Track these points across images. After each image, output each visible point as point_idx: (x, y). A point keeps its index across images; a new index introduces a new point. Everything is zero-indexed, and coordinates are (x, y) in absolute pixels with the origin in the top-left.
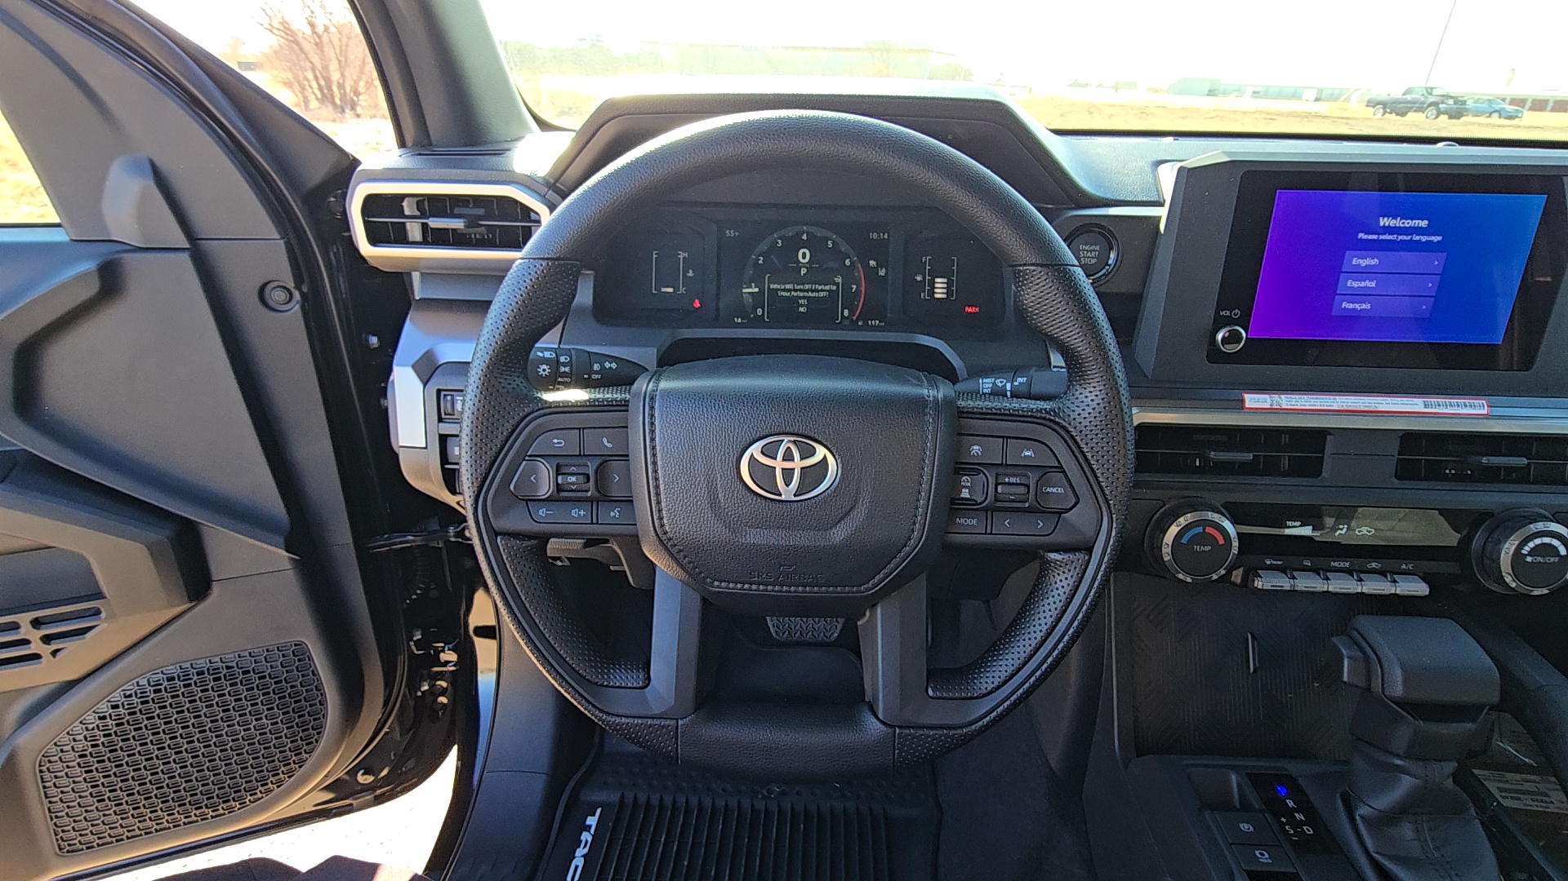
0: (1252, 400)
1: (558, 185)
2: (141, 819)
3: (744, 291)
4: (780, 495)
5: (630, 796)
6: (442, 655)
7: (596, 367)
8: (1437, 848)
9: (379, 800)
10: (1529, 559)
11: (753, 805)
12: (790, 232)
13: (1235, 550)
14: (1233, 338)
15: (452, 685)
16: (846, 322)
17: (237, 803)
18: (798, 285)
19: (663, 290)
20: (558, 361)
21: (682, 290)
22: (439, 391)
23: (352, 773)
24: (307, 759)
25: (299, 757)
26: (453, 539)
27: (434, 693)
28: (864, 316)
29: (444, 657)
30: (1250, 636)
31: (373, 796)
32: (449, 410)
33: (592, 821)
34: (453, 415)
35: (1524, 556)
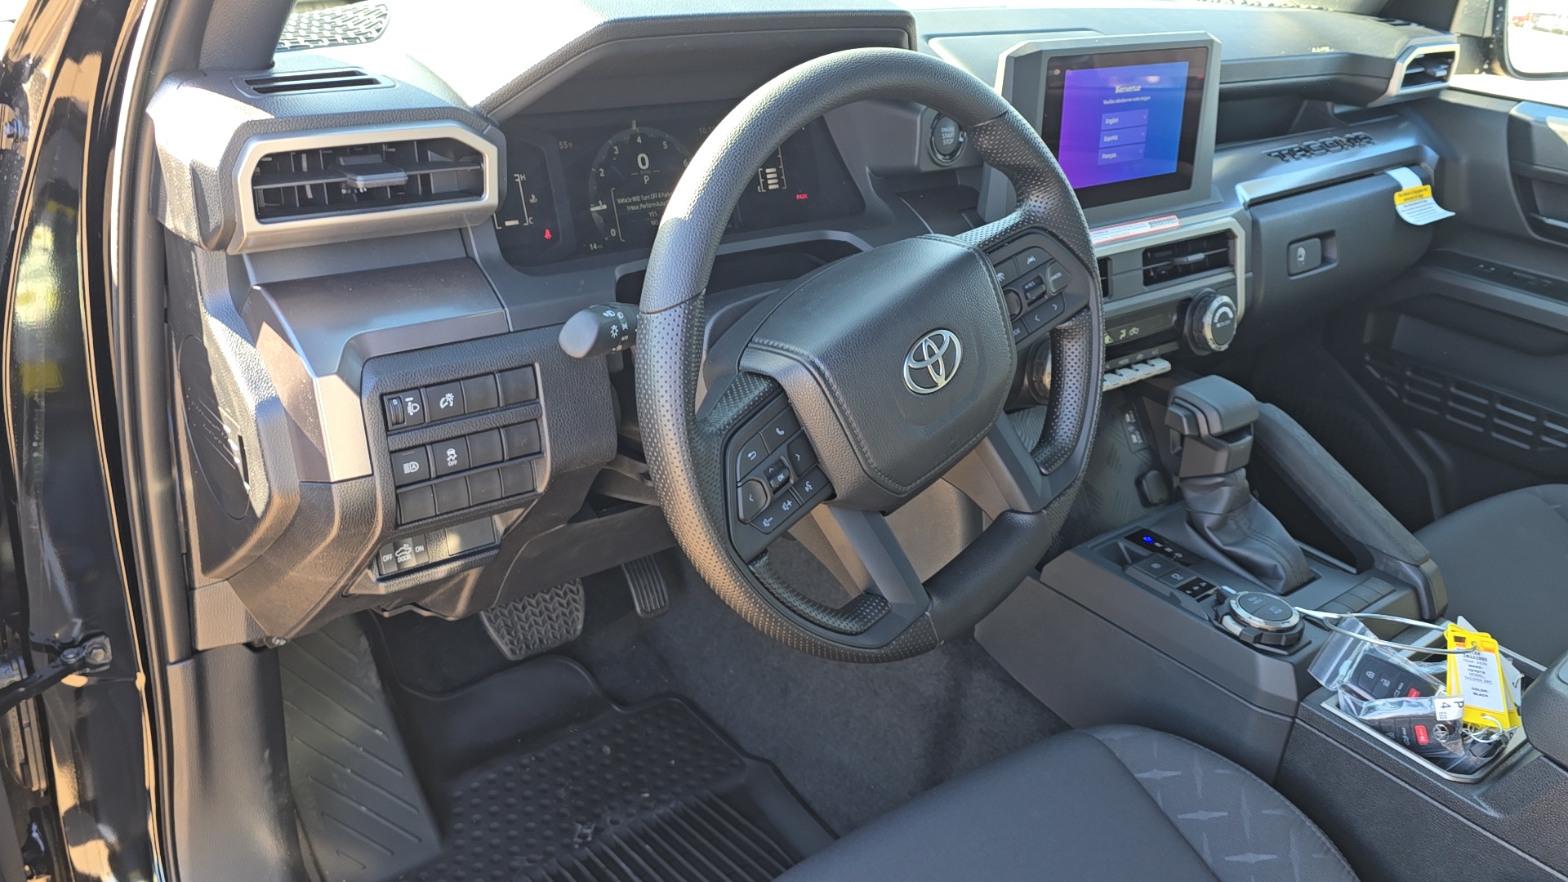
1: (489, 117)
3: (592, 209)
4: (938, 385)
8: (1249, 529)
10: (1220, 327)
12: (625, 136)
18: (644, 195)
19: (508, 223)
21: (528, 221)
22: (379, 397)
32: (400, 419)
34: (402, 423)
35: (1216, 323)
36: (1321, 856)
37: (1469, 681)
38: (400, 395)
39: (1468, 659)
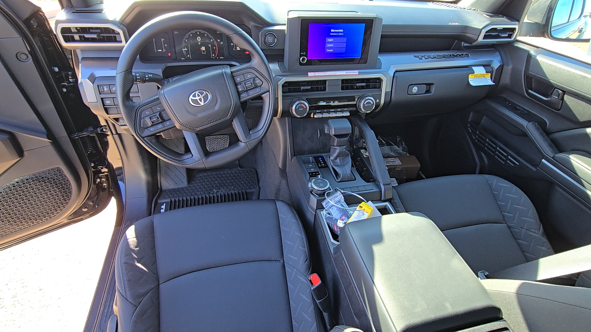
0: (310, 74)
1: (123, 23)
2: (18, 225)
3: (183, 50)
4: (201, 104)
5: (173, 200)
6: (102, 170)
7: (147, 76)
8: (343, 163)
9: (91, 216)
10: (366, 105)
11: (209, 196)
12: (194, 32)
13: (308, 109)
14: (303, 60)
15: (107, 180)
16: (214, 58)
17: (49, 217)
19: (159, 50)
20: (136, 75)
21: (164, 50)
22: (98, 86)
23: (81, 208)
24: (68, 202)
25: (66, 201)
26: (100, 132)
27: (101, 183)
28: (218, 56)
29: (103, 170)
30: (318, 129)
31: (89, 215)
32: (103, 91)
33: (163, 207)
34: (104, 92)
35: (365, 105)
36: (302, 248)
37: (355, 218)
38: (103, 86)
39: (359, 213)
